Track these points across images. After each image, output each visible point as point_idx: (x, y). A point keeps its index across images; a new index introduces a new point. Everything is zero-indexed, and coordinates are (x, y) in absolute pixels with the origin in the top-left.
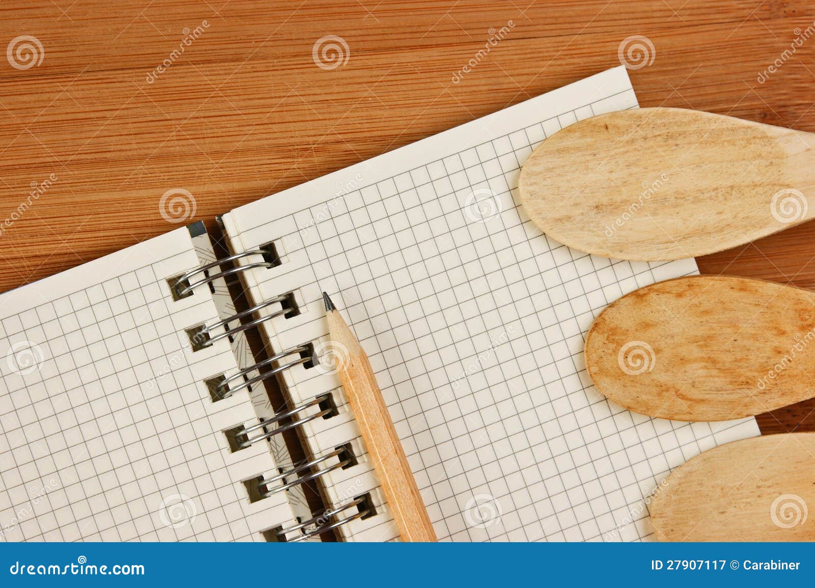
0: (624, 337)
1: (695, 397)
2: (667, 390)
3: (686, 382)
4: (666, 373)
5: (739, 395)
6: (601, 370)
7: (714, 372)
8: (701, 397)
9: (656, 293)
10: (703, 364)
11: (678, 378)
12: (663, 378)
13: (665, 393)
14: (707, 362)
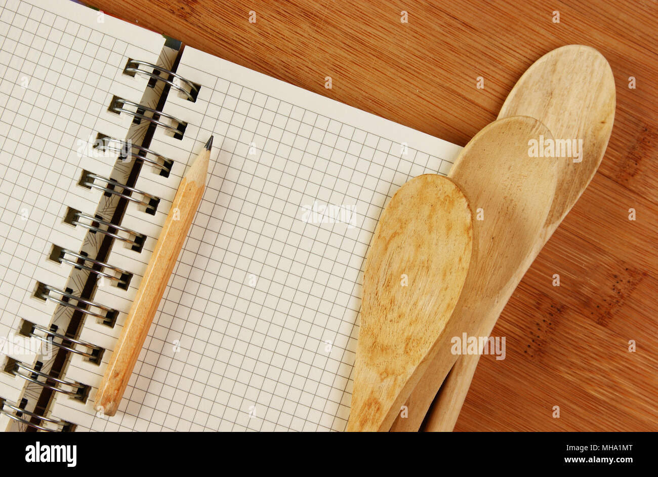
0: (446, 208)
1: (390, 246)
2: (401, 228)
3: (403, 242)
4: (413, 231)
5: (381, 276)
6: (428, 183)
7: (403, 265)
8: (389, 250)
9: (467, 242)
10: (412, 259)
11: (408, 238)
12: (411, 227)
13: (399, 225)
14: (412, 263)
